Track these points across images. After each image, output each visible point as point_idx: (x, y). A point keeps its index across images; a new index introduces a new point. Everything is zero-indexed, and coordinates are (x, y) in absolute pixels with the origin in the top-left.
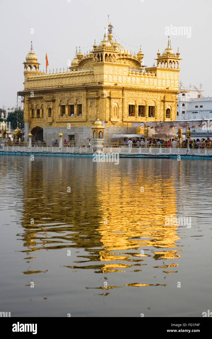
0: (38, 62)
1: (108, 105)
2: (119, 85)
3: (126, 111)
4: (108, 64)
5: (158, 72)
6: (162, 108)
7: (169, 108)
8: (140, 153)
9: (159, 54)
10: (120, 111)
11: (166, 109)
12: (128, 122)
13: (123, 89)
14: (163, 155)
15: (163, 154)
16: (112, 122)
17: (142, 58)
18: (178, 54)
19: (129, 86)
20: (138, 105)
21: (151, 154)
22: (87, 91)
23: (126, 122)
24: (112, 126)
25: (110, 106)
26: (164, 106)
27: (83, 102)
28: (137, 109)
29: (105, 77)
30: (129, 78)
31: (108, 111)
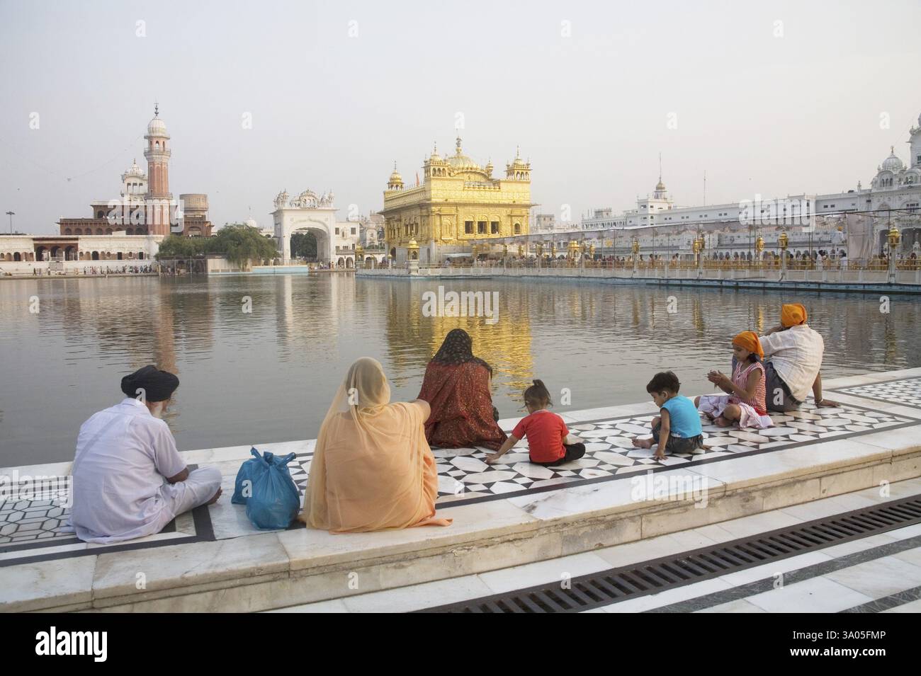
0: (402, 181)
1: (438, 223)
2: (451, 201)
3: (462, 228)
4: (437, 179)
5: (502, 184)
6: (509, 224)
7: (518, 222)
8: (461, 274)
9: (508, 166)
10: (454, 228)
11: (514, 224)
12: (463, 240)
13: (456, 205)
14: (484, 276)
15: (485, 274)
16: (443, 240)
17: (491, 171)
18: (528, 165)
19: (465, 200)
20: (477, 220)
21: (473, 274)
22: (421, 209)
23: (460, 240)
24: (444, 245)
25: (441, 224)
26: (512, 222)
27: (418, 221)
28: (476, 226)
29: (433, 192)
30: (465, 192)
31: (438, 229)
